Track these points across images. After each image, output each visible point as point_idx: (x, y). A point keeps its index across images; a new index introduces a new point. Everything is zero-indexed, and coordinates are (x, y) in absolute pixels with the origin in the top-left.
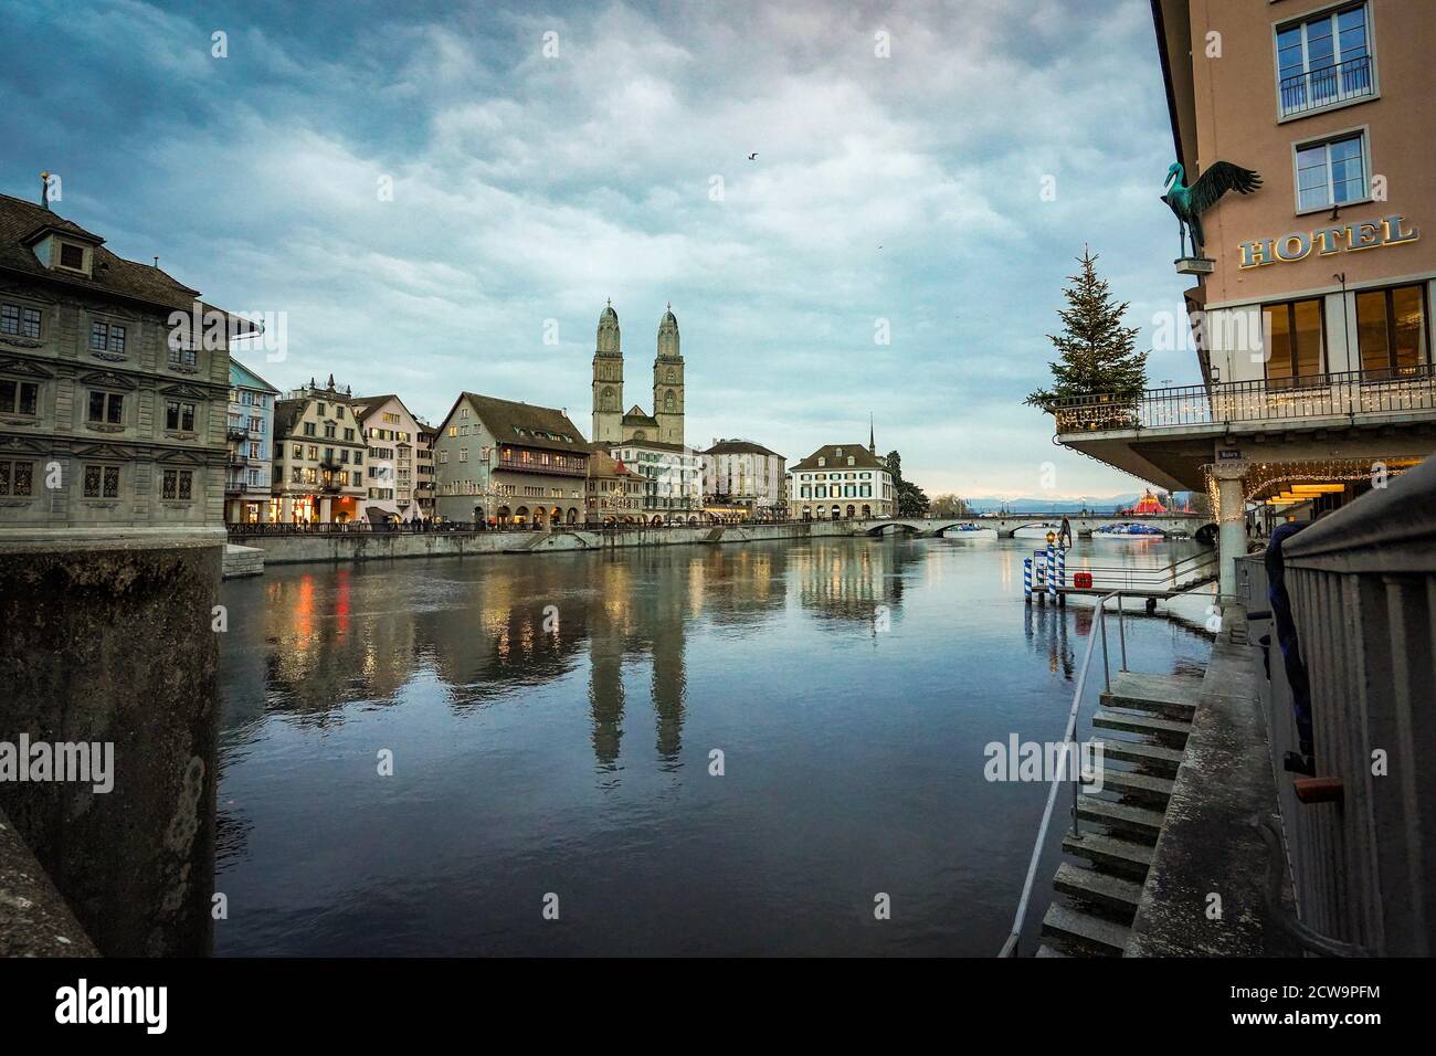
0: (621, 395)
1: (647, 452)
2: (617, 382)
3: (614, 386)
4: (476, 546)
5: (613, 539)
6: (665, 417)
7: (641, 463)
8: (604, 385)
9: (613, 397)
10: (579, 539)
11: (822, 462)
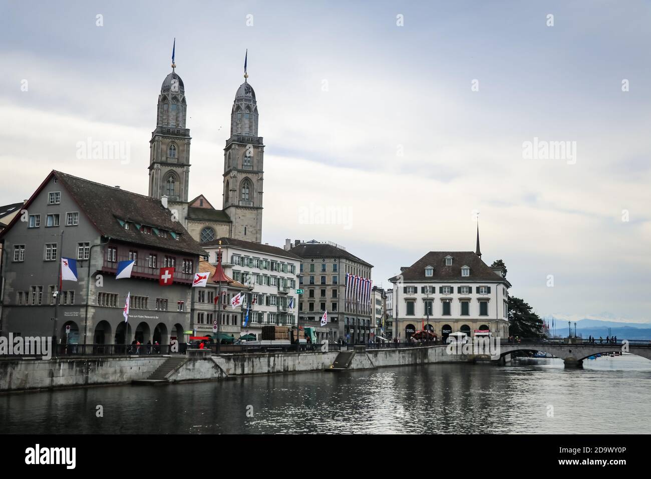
0: (187, 182)
1: (243, 254)
2: (182, 165)
3: (179, 170)
4: (105, 375)
5: (243, 367)
6: (239, 211)
7: (237, 268)
8: (168, 169)
9: (177, 183)
10: (217, 366)
11: (429, 273)
